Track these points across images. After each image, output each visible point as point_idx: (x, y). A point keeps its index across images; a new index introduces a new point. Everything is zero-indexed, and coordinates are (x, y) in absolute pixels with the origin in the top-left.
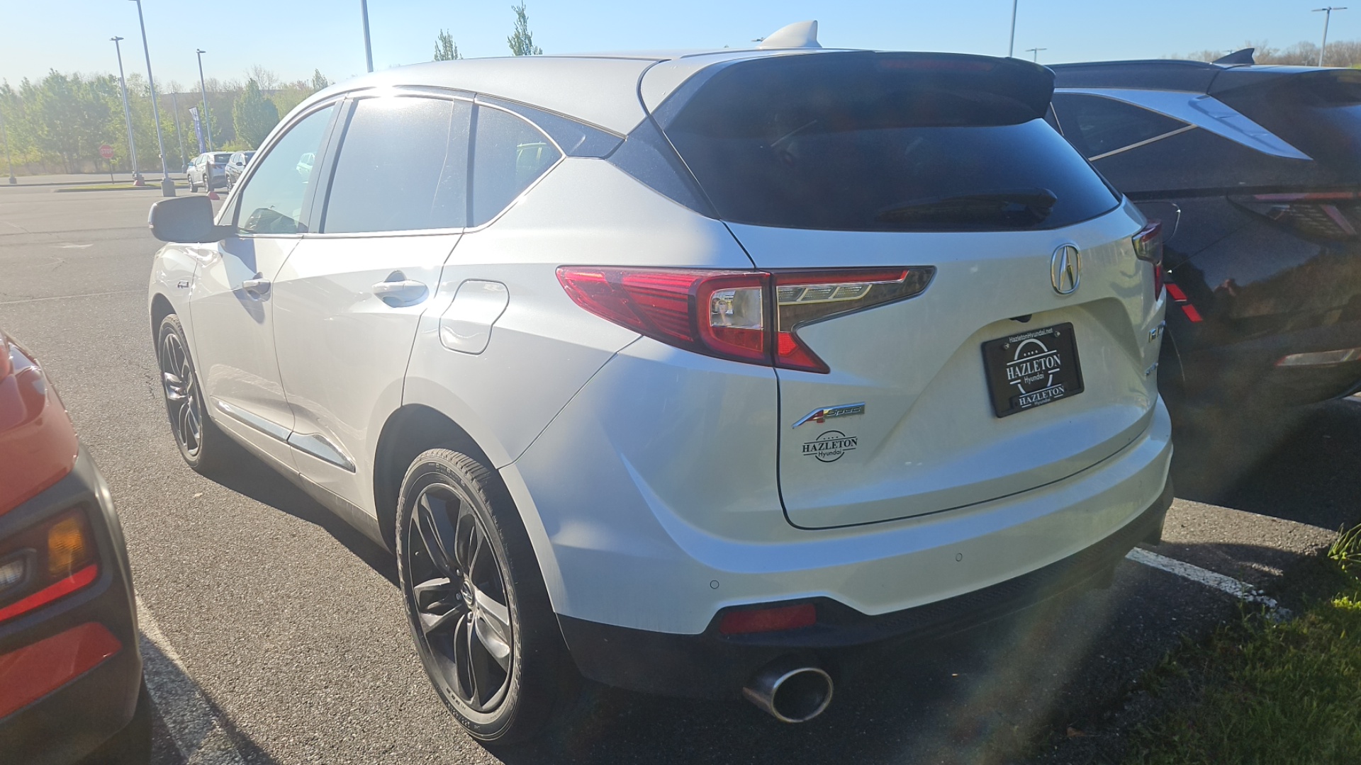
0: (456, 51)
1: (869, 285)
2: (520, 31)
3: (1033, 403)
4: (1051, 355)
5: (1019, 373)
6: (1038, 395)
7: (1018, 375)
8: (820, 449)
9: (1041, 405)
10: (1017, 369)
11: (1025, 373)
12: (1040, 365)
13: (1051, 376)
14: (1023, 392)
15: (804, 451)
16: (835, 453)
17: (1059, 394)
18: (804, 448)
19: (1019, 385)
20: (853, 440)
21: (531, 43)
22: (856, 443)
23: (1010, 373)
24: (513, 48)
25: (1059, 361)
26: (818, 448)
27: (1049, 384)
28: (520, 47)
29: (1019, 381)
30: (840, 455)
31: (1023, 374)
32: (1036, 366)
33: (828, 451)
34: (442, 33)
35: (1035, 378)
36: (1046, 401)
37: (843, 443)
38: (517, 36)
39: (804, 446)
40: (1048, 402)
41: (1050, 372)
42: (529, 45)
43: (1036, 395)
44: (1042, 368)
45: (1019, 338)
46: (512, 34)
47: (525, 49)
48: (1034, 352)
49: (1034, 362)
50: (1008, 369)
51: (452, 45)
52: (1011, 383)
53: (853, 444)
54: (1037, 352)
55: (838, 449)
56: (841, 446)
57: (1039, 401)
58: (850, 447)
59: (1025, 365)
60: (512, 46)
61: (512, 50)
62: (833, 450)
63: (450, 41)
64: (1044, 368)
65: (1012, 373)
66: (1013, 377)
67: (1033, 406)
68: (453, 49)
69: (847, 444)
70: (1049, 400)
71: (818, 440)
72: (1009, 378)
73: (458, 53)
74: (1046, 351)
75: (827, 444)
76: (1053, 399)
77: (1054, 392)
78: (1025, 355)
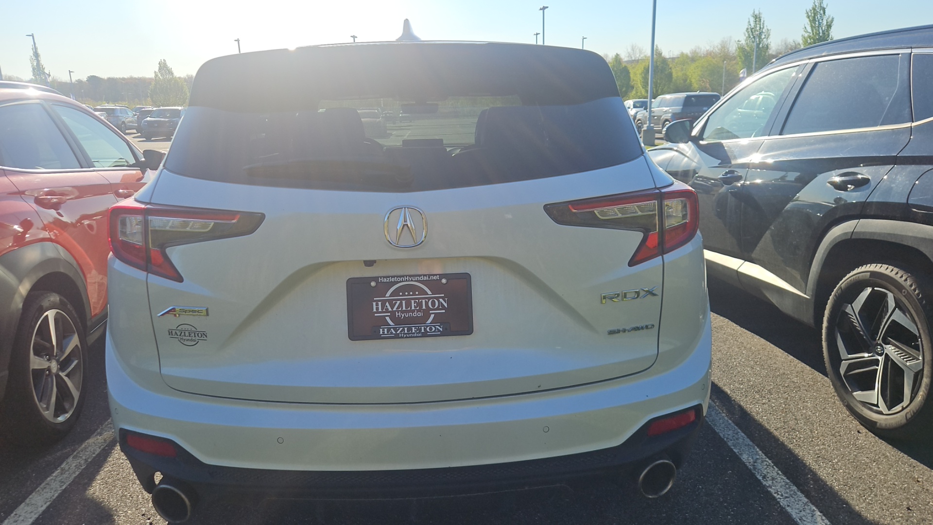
0: (763, 24)
1: (212, 223)
2: (817, 4)
3: (397, 334)
5: (389, 307)
6: (405, 329)
7: (387, 309)
8: (180, 335)
11: (398, 309)
13: (433, 316)
14: (391, 324)
15: (170, 335)
16: (192, 340)
17: (435, 332)
18: (169, 333)
19: (388, 318)
20: (204, 334)
21: (824, 13)
22: (206, 336)
23: (377, 305)
24: (809, 17)
25: (444, 305)
26: (179, 334)
27: (428, 322)
28: (814, 17)
29: (388, 314)
30: (196, 343)
32: (414, 305)
33: (184, 338)
34: (754, 11)
35: (409, 315)
36: (416, 335)
37: (196, 335)
38: (814, 9)
39: (169, 331)
40: (418, 337)
41: (431, 312)
42: (823, 15)
44: (421, 307)
45: (397, 280)
46: (810, 7)
47: (819, 18)
48: (412, 293)
49: (413, 301)
50: (375, 303)
51: (760, 20)
52: (376, 314)
53: (204, 336)
54: (417, 293)
55: (194, 338)
56: (195, 337)
57: (406, 334)
58: (202, 338)
60: (808, 17)
61: (808, 20)
62: (190, 338)
63: (760, 17)
64: (424, 307)
65: (380, 306)
67: (397, 337)
68: (761, 23)
69: (200, 335)
70: (420, 335)
71: (178, 329)
73: (765, 25)
74: (430, 293)
75: (185, 332)
76: (426, 335)
77: (428, 329)
78: (406, 293)
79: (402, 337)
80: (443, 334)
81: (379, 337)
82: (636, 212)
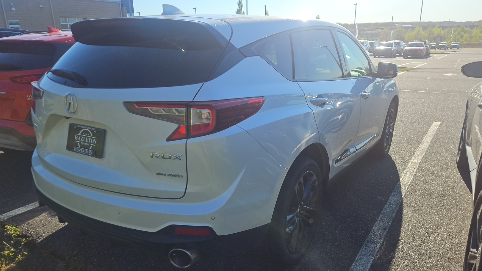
3: (79, 151)
4: (94, 139)
5: (80, 139)
6: (82, 150)
7: (79, 139)
9: (81, 154)
10: (79, 137)
11: (82, 140)
12: (88, 140)
13: (91, 146)
14: (79, 146)
17: (89, 154)
19: (79, 143)
23: (76, 137)
25: (96, 142)
27: (90, 149)
29: (79, 142)
31: (81, 140)
32: (87, 140)
35: (85, 144)
36: (84, 153)
40: (84, 154)
41: (91, 144)
43: (81, 149)
44: (89, 141)
45: (83, 127)
48: (87, 134)
49: (87, 138)
50: (76, 136)
52: (76, 141)
54: (88, 135)
57: (81, 152)
59: (83, 137)
64: (89, 142)
65: (77, 138)
66: (77, 139)
67: (78, 152)
70: (85, 154)
72: (75, 139)
74: (92, 136)
76: (86, 154)
77: (88, 152)
78: (84, 134)
79: (80, 153)
80: (92, 156)
81: (74, 151)
82: (175, 113)
